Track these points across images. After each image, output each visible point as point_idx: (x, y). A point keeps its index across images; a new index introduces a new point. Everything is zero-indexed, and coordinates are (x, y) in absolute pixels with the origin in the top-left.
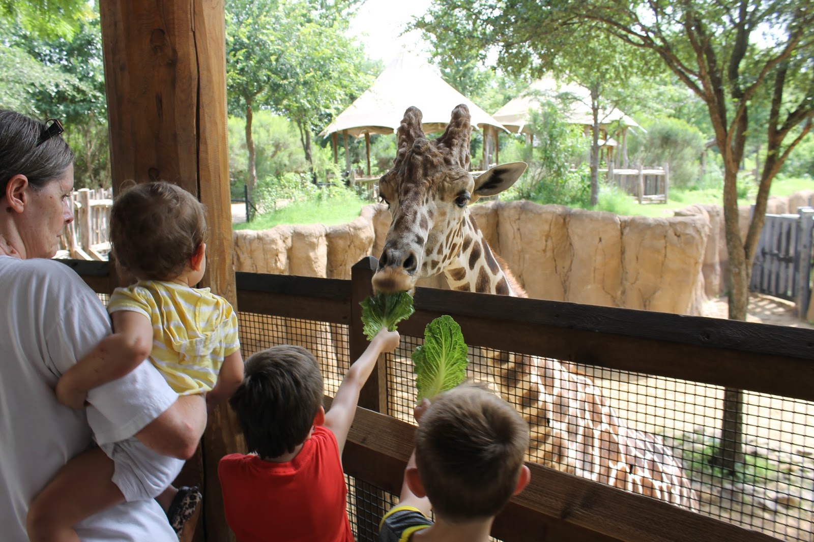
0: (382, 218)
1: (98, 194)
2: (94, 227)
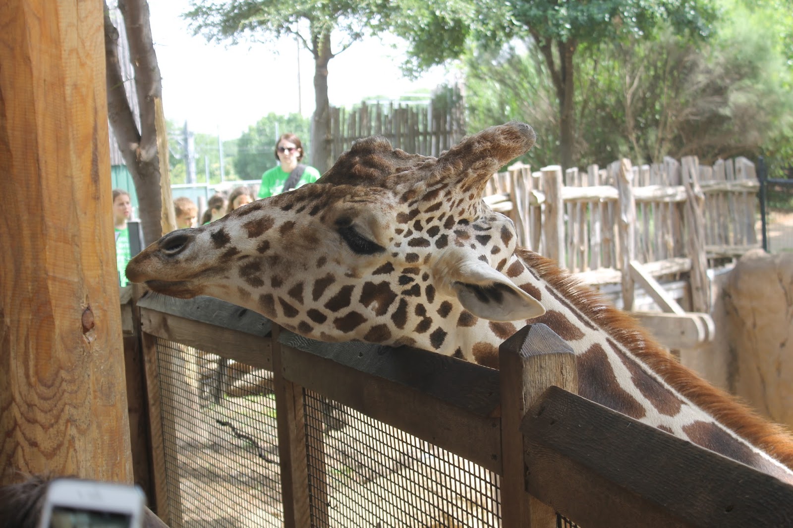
1: (584, 177)
2: (576, 240)
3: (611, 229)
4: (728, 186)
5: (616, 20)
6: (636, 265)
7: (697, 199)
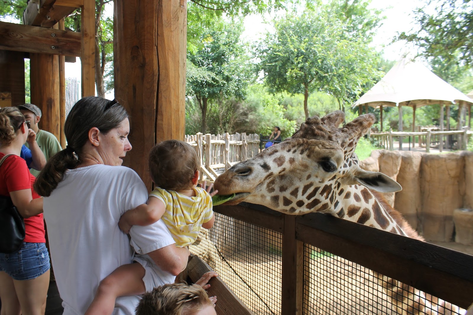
0: (384, 158)
1: (216, 137)
2: (213, 155)
3: (223, 152)
4: (252, 141)
5: (221, 93)
6: (229, 162)
7: (246, 145)
